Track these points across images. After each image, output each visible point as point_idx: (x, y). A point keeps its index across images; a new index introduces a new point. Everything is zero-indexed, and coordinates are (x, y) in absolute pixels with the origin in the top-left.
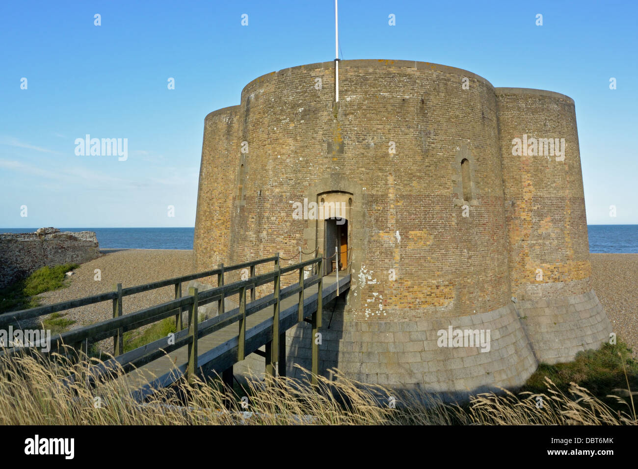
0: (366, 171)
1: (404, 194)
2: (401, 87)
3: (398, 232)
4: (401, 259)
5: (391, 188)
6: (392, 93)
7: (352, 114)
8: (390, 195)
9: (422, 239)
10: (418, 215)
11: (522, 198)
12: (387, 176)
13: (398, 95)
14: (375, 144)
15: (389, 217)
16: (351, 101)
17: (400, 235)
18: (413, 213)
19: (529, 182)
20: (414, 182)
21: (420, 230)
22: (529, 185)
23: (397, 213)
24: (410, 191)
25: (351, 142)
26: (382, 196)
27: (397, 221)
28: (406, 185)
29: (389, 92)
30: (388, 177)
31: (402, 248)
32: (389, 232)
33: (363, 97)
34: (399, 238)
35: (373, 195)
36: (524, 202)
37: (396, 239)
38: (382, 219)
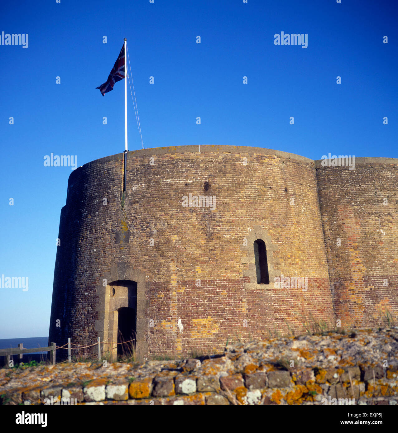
0: (149, 258)
1: (186, 280)
2: (184, 172)
3: (180, 320)
4: (184, 349)
5: (173, 275)
6: (175, 178)
7: (138, 202)
8: (172, 282)
9: (206, 327)
10: (201, 302)
11: (351, 279)
12: (170, 262)
13: (181, 180)
14: (158, 231)
15: (171, 305)
16: (136, 190)
17: (182, 323)
18: (196, 299)
19: (358, 259)
20: (198, 267)
21: (203, 318)
22: (358, 263)
23: (179, 300)
24: (193, 276)
25: (136, 230)
26: (164, 283)
27: (179, 309)
28: (189, 270)
29: (172, 178)
30: (170, 264)
31: (184, 337)
32: (171, 321)
33: (147, 185)
34: (181, 327)
35: (156, 283)
36: (354, 282)
37: (178, 328)
38: (164, 308)
